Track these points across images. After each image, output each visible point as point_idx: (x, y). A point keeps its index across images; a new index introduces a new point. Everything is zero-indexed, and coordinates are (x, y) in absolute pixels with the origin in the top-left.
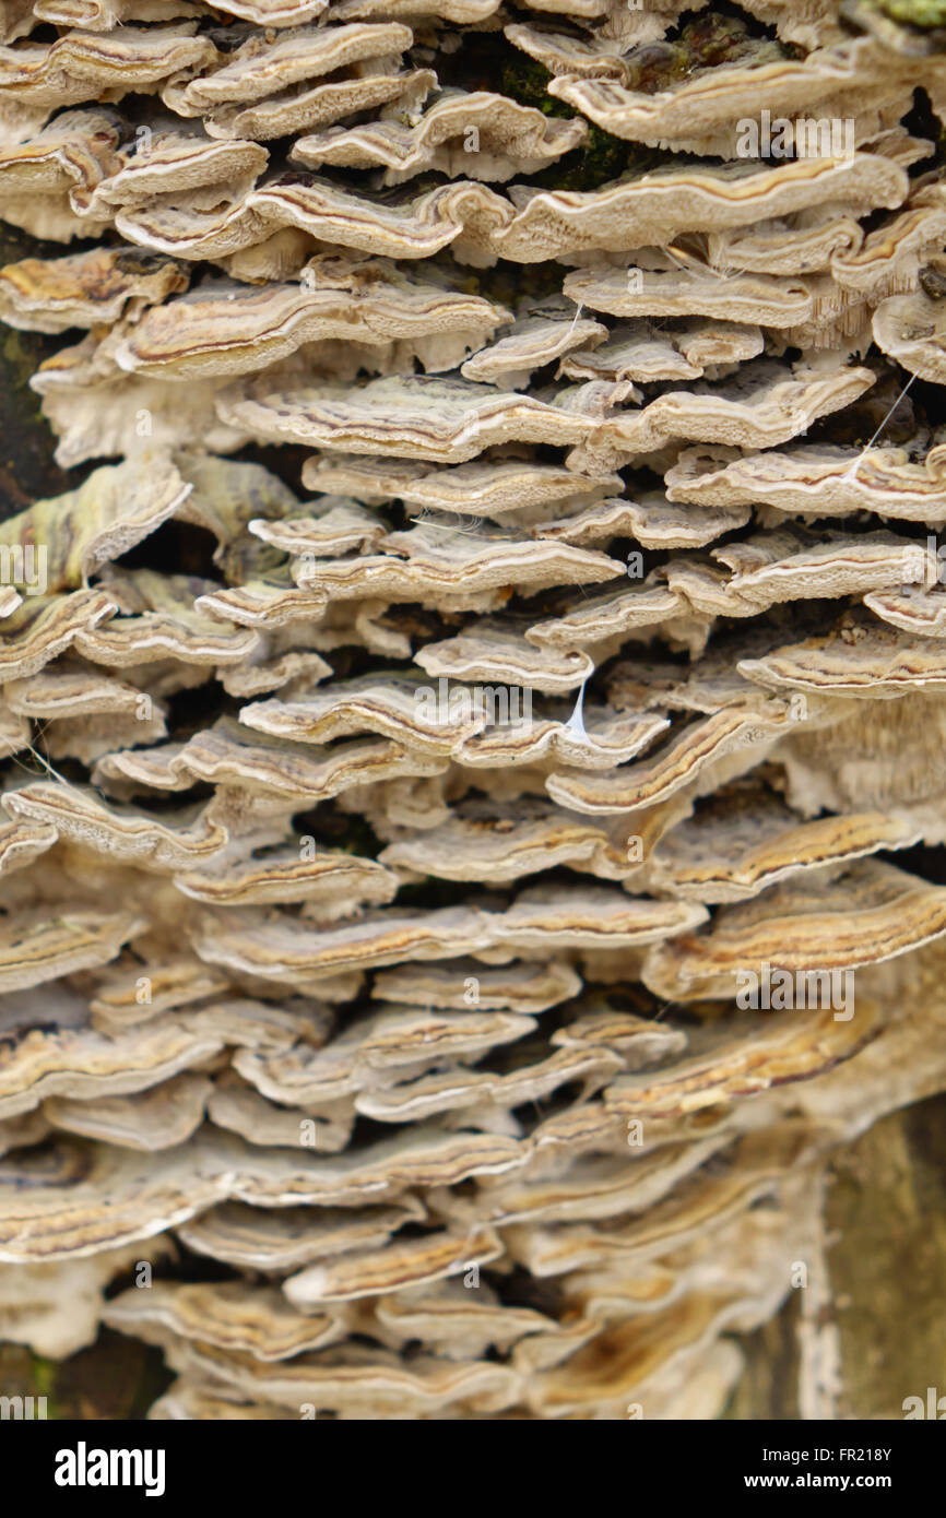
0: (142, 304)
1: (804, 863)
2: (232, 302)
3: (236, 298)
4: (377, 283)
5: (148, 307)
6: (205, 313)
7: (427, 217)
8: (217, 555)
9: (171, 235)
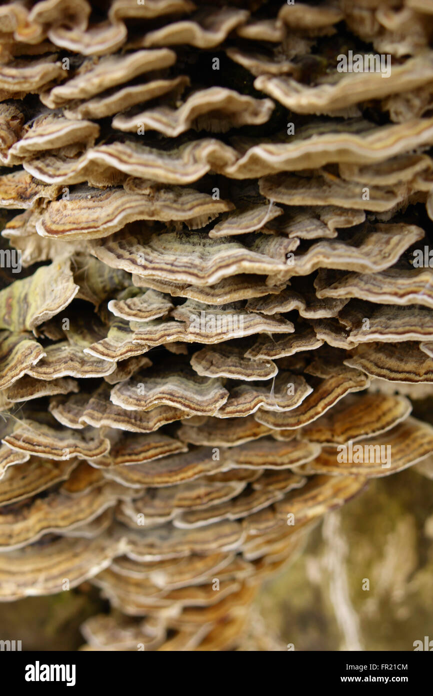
0: (46, 201)
1: (367, 434)
2: (90, 200)
3: (92, 197)
4: (162, 191)
5: (49, 202)
6: (77, 206)
7: (189, 160)
8: (96, 310)
9: (51, 173)
